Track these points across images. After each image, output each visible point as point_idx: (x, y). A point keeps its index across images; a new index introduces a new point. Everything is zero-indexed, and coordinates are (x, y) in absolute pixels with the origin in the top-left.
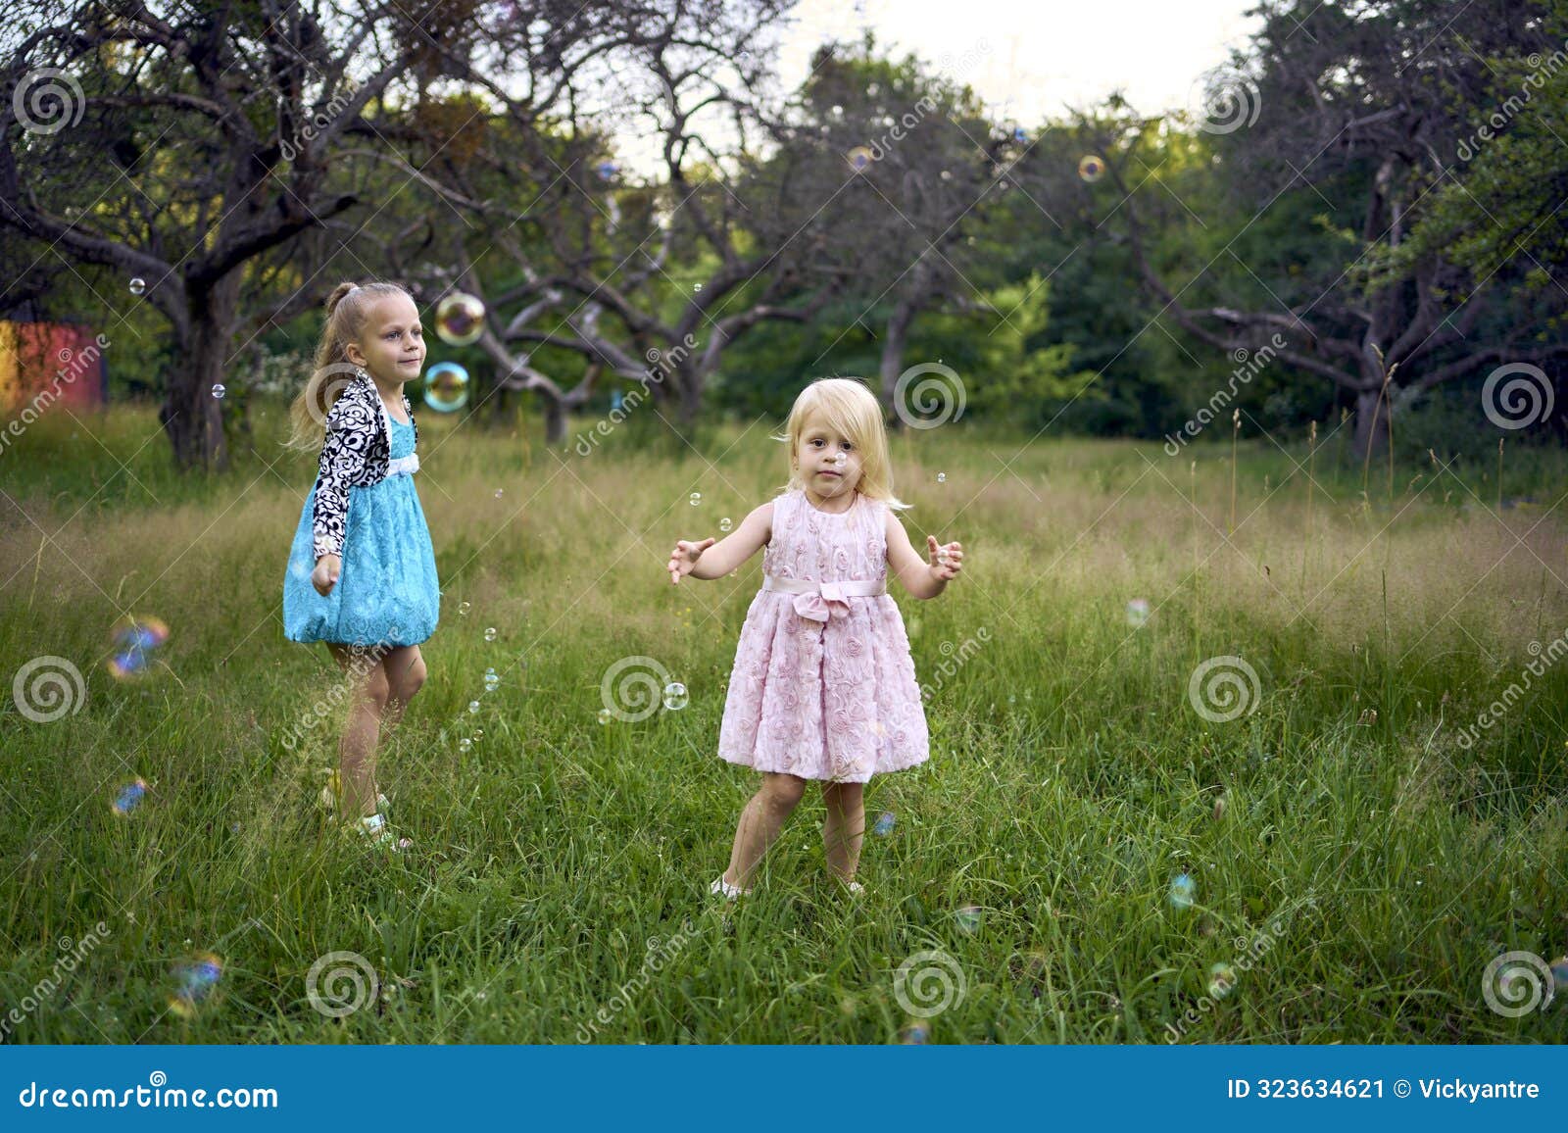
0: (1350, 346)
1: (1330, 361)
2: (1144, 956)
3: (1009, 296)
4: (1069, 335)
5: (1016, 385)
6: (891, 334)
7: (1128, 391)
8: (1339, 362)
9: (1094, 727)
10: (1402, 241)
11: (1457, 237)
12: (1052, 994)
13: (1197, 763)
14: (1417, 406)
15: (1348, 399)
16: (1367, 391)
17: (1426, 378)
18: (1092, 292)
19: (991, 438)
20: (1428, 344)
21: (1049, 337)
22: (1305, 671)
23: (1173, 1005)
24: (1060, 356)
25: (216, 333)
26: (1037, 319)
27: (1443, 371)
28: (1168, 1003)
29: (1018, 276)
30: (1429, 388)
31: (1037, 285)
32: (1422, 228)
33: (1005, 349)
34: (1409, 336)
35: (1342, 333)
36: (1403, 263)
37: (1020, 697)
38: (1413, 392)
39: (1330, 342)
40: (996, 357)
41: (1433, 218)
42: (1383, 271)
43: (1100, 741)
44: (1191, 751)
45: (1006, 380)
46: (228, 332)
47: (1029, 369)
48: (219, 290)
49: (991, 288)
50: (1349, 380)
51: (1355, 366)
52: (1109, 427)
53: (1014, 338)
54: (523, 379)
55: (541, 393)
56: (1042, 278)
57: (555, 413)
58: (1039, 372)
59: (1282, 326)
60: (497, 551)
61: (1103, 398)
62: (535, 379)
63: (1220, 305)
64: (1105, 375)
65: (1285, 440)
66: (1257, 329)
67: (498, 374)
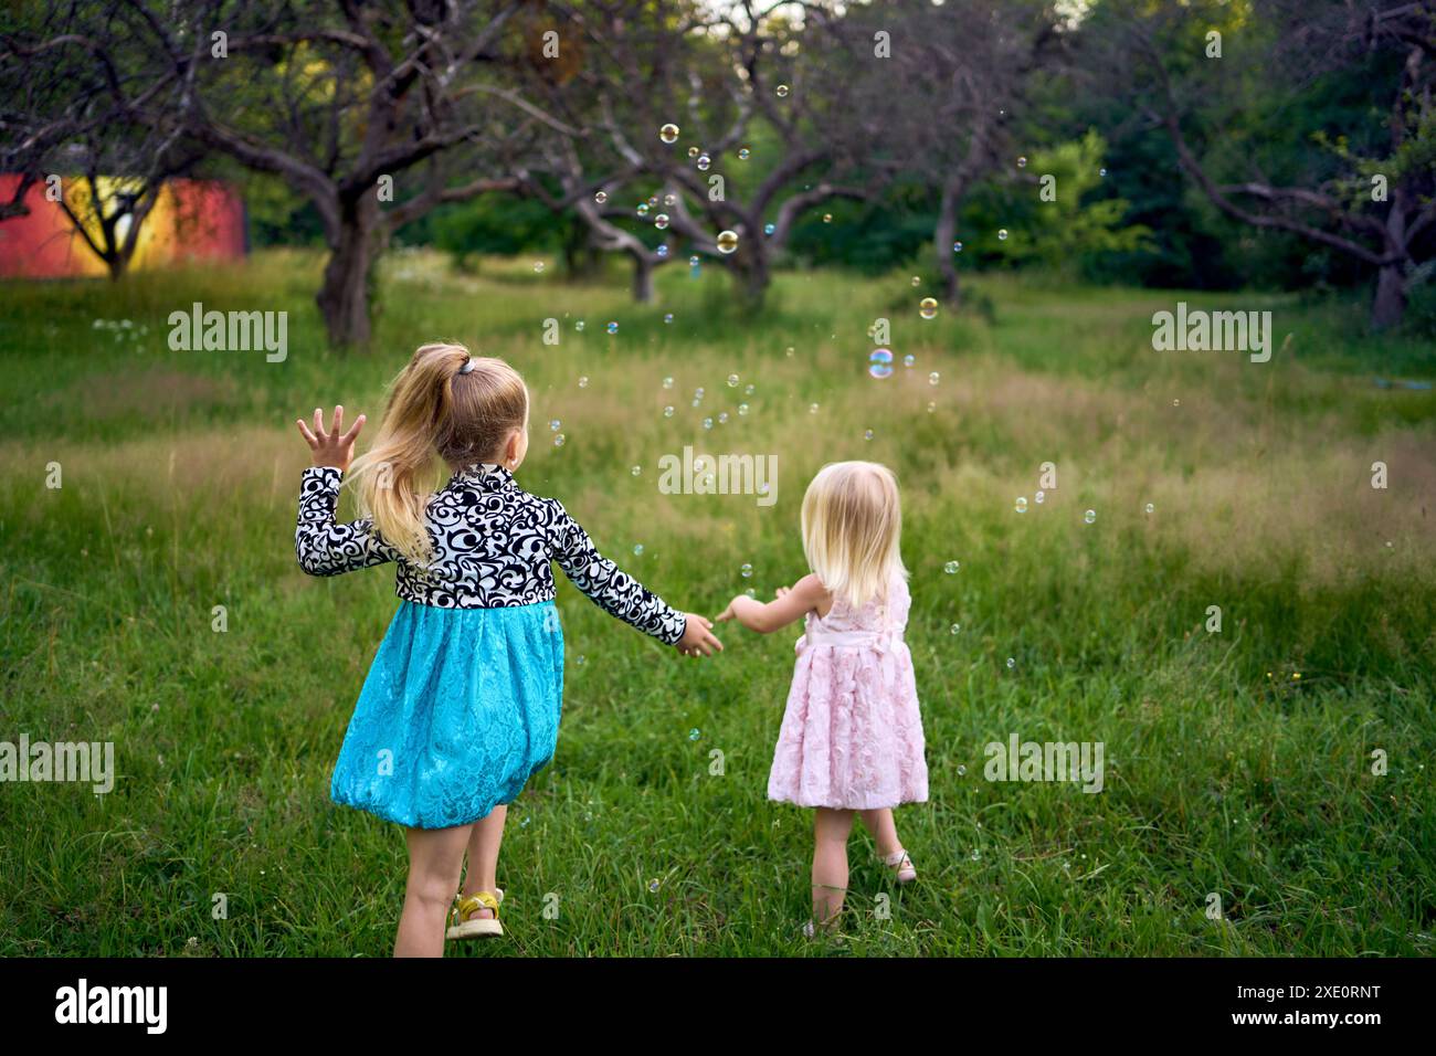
0: (1374, 221)
1: (1352, 237)
3: (1067, 153)
4: (1125, 190)
5: (1069, 236)
6: (947, 203)
7: (1179, 242)
8: (1361, 236)
14: (1431, 282)
16: (1386, 265)
18: (1148, 147)
19: (1043, 287)
24: (1113, 210)
26: (1093, 174)
29: (1075, 133)
31: (1094, 143)
33: (1061, 205)
34: (1428, 215)
38: (1427, 269)
39: (1355, 217)
40: (1051, 213)
45: (1060, 235)
47: (1082, 223)
49: (1050, 145)
50: (1372, 255)
51: (1378, 240)
54: (613, 239)
55: (628, 252)
56: (1100, 135)
57: (642, 269)
58: (1092, 225)
59: (1310, 202)
60: (593, 447)
61: (1153, 250)
62: (624, 239)
63: (1252, 181)
64: (1156, 228)
65: (1322, 296)
66: (1285, 205)
67: (591, 236)
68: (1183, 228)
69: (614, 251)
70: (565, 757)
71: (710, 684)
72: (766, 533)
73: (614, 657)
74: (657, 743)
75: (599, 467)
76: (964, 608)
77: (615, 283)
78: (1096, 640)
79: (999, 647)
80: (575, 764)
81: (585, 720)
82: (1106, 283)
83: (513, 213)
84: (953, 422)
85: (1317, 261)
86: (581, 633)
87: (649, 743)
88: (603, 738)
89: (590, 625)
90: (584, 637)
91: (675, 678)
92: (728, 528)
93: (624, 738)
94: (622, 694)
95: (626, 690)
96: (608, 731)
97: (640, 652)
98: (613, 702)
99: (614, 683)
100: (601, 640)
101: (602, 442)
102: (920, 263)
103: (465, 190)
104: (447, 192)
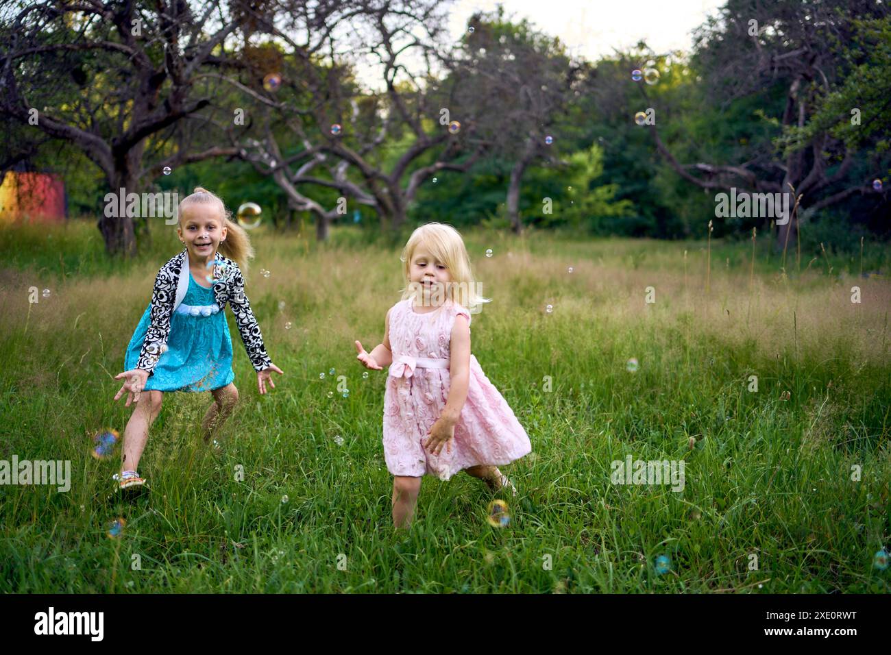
0: (776, 184)
2: (658, 531)
4: (614, 180)
5: (584, 208)
6: (513, 179)
7: (648, 211)
9: (629, 401)
10: (805, 125)
12: (605, 552)
13: (687, 422)
14: (814, 220)
17: (819, 204)
18: (628, 155)
20: (820, 184)
21: (603, 180)
23: (674, 558)
24: (609, 191)
25: (129, 178)
26: (596, 170)
27: (828, 200)
29: (585, 145)
30: (820, 209)
31: (596, 152)
32: (817, 117)
34: (809, 179)
35: (770, 177)
36: (806, 137)
37: (587, 384)
38: (811, 212)
39: (764, 182)
41: (823, 111)
42: (794, 142)
43: (633, 409)
44: (684, 415)
45: (578, 205)
46: (136, 177)
47: (591, 199)
48: (131, 154)
49: (570, 152)
52: (636, 231)
53: (583, 181)
54: (303, 204)
55: (313, 212)
56: (599, 146)
57: (322, 225)
58: (598, 200)
59: (734, 173)
61: (633, 215)
62: (311, 204)
63: (701, 162)
64: (636, 202)
65: (737, 239)
66: (722, 175)
67: (290, 201)
68: (651, 203)
69: (304, 211)
102: (498, 216)
103: (203, 154)
104: (190, 155)
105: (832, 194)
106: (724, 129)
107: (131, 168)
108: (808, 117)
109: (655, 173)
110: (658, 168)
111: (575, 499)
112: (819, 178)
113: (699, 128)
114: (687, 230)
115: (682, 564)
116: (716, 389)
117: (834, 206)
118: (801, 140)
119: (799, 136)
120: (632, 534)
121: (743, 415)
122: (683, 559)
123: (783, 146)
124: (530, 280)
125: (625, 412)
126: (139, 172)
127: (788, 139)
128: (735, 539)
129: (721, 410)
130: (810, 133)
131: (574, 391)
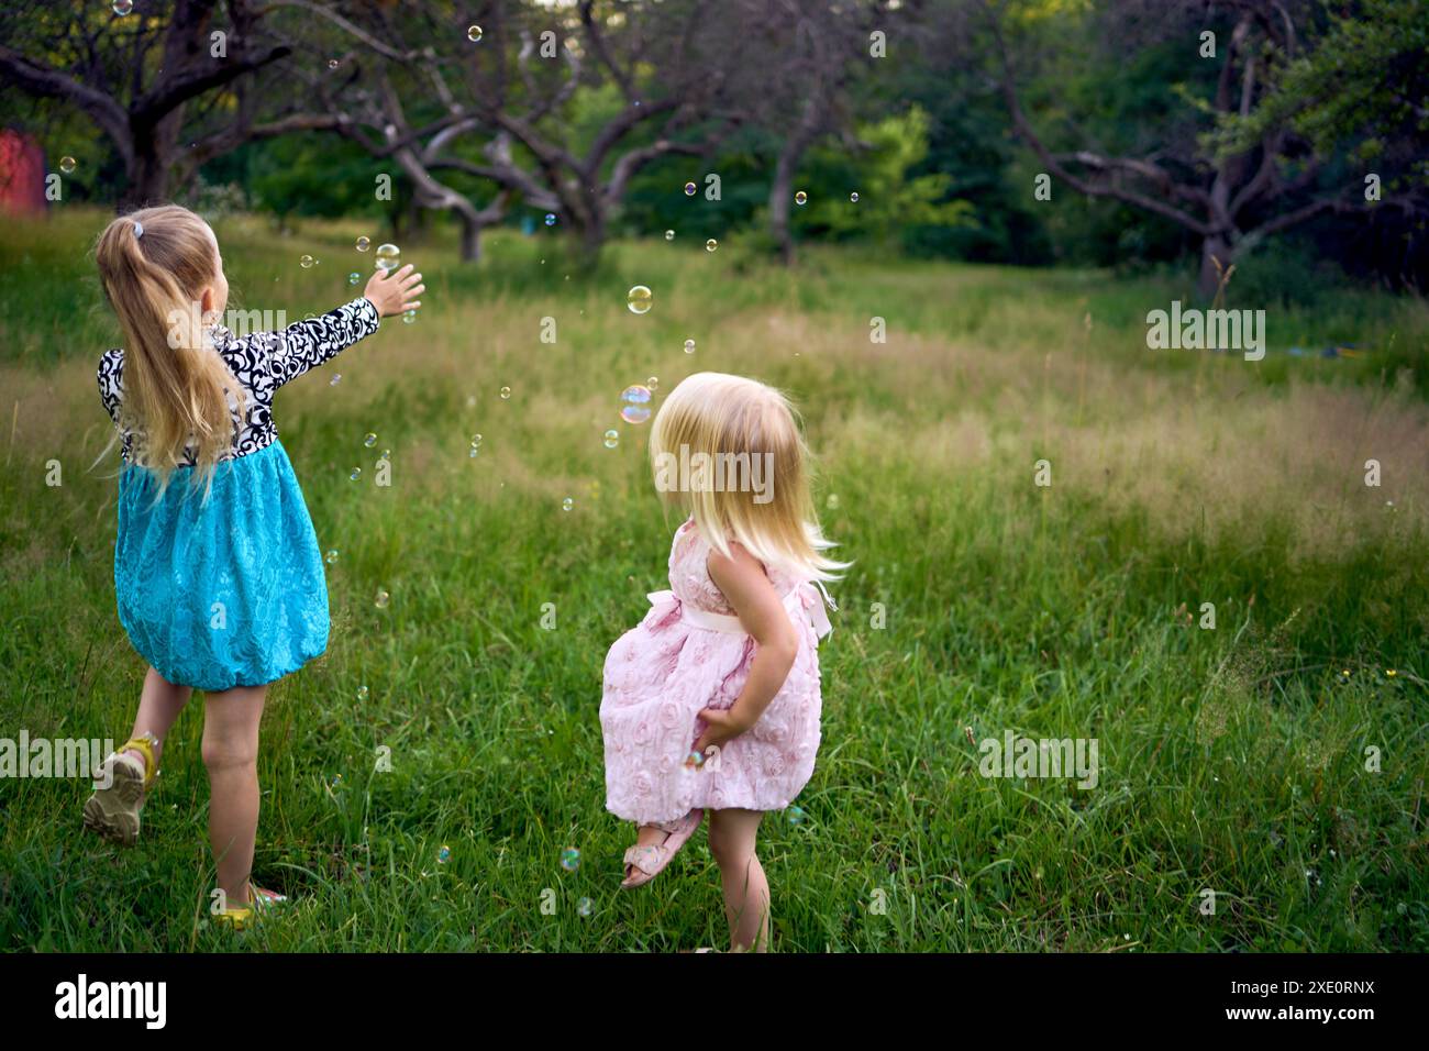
0: (1200, 192)
1: (1180, 207)
2: (984, 836)
3: (891, 128)
4: (947, 166)
5: (894, 211)
6: (781, 167)
7: (996, 218)
8: (1189, 207)
9: (951, 601)
10: (1250, 111)
11: (1301, 108)
12: (905, 871)
13: (1038, 636)
14: (1258, 251)
15: (1195, 243)
16: (1213, 236)
17: (1267, 225)
18: (968, 125)
19: (869, 260)
20: (1270, 195)
21: (927, 168)
22: (1136, 554)
23: (1006, 881)
24: (935, 185)
25: (159, 167)
26: (915, 150)
27: (1283, 219)
28: (1002, 881)
29: (899, 108)
30: (1269, 234)
31: (918, 119)
32: (1270, 102)
33: (886, 178)
34: (1254, 186)
35: (1193, 180)
36: (1252, 133)
38: (1253, 239)
39: (1182, 189)
40: (877, 185)
41: (1280, 91)
42: (1234, 140)
43: (956, 612)
44: (1033, 627)
45: (885, 208)
46: (168, 164)
47: (906, 197)
48: (162, 126)
49: (876, 119)
50: (1198, 226)
51: (1202, 211)
52: (977, 252)
53: (894, 168)
54: (439, 198)
55: (456, 212)
56: (924, 109)
57: (469, 230)
58: (916, 199)
59: (1138, 172)
60: (422, 397)
61: (973, 225)
62: (451, 199)
63: (1084, 150)
64: (976, 203)
65: (1136, 272)
66: (1116, 174)
67: (417, 194)
68: (1000, 206)
69: (440, 210)
70: (386, 793)
71: (577, 686)
72: (631, 495)
73: (452, 651)
74: (513, 774)
75: (429, 420)
76: (880, 583)
77: (441, 245)
78: (1047, 621)
79: (928, 631)
80: (401, 806)
81: (412, 740)
82: (929, 258)
83: (335, 171)
84: (827, 373)
85: (1132, 237)
86: (409, 620)
87: (501, 770)
88: (437, 765)
89: (420, 608)
90: (412, 625)
91: (531, 678)
92: (590, 487)
93: (470, 767)
94: (463, 702)
95: (467, 695)
96: (444, 757)
97: (486, 645)
98: (451, 713)
99: (451, 686)
100: (434, 628)
101: (432, 393)
102: (755, 228)
103: (279, 125)
104: (257, 128)
105: (1290, 210)
106: (1124, 97)
107: (161, 149)
108: (1255, 102)
109: (1011, 159)
110: (1015, 151)
111: (865, 778)
112: (1269, 184)
113: (1085, 91)
114: (1056, 250)
115: (1018, 890)
116: (1084, 580)
117: (1289, 229)
118: (1243, 138)
119: (1240, 132)
120: (945, 842)
121: (1121, 629)
122: (1018, 883)
123: (1214, 146)
124: (804, 367)
125: (944, 619)
126: (174, 157)
127: (1223, 136)
128: (1096, 854)
129: (1088, 622)
130: (1258, 127)
131: (868, 577)
